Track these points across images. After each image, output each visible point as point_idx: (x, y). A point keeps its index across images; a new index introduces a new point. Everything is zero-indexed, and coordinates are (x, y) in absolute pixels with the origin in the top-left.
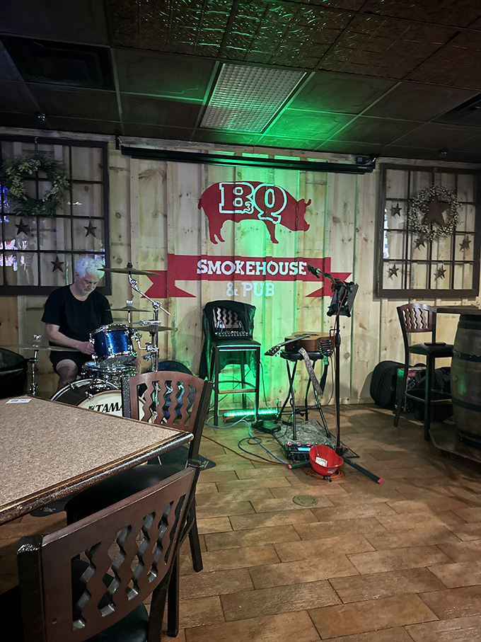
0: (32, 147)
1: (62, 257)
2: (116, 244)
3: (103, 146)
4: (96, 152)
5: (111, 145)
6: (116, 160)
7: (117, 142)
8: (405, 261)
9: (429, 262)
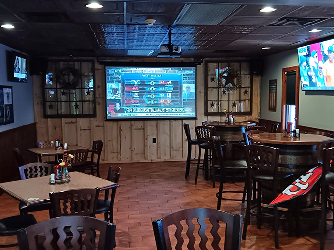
0: (67, 63)
1: (78, 103)
2: (98, 98)
3: (93, 62)
4: (90, 64)
5: (96, 61)
6: (98, 66)
7: (98, 60)
8: (218, 100)
9: (229, 100)
